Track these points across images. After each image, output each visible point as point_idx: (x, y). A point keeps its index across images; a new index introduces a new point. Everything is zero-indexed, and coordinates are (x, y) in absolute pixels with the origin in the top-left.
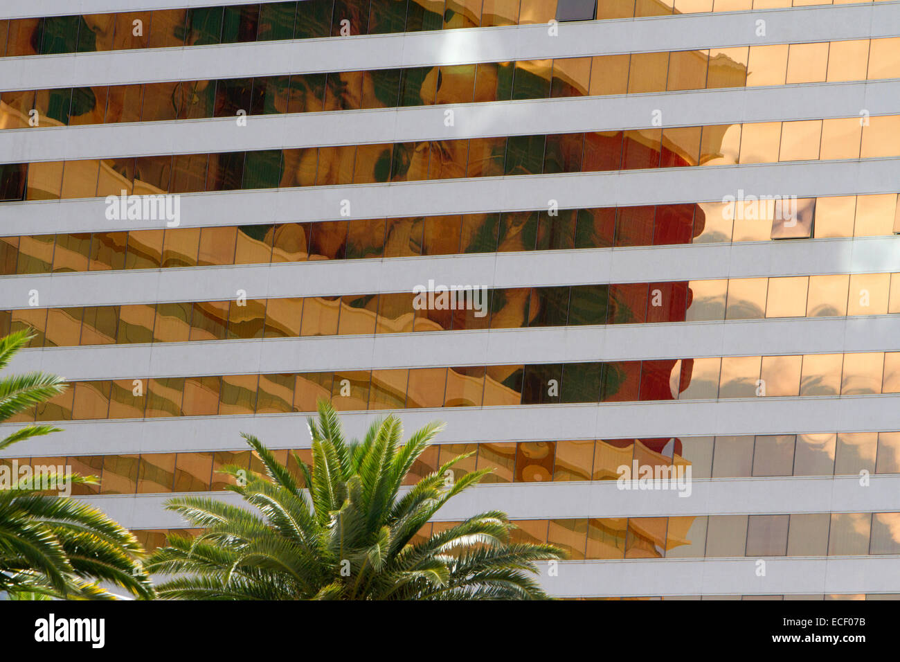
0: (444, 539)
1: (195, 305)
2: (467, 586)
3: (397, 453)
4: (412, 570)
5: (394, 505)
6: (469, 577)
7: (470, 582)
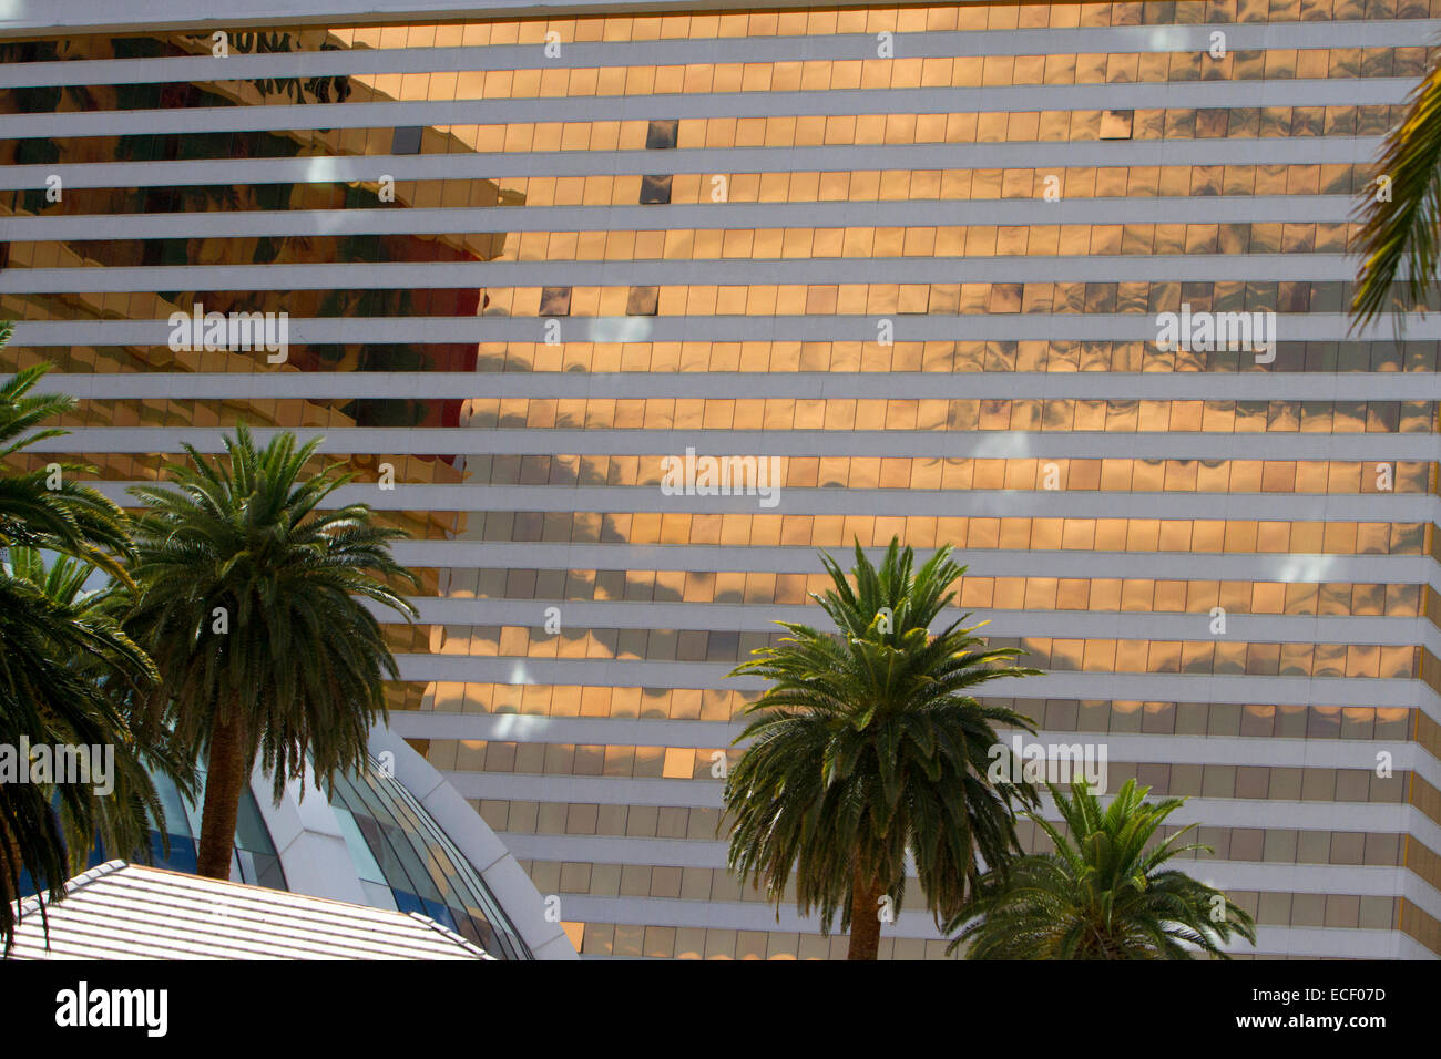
0: (325, 522)
1: (124, 348)
2: (340, 556)
3: (293, 459)
4: (301, 543)
5: (289, 497)
6: (342, 549)
7: (342, 553)
